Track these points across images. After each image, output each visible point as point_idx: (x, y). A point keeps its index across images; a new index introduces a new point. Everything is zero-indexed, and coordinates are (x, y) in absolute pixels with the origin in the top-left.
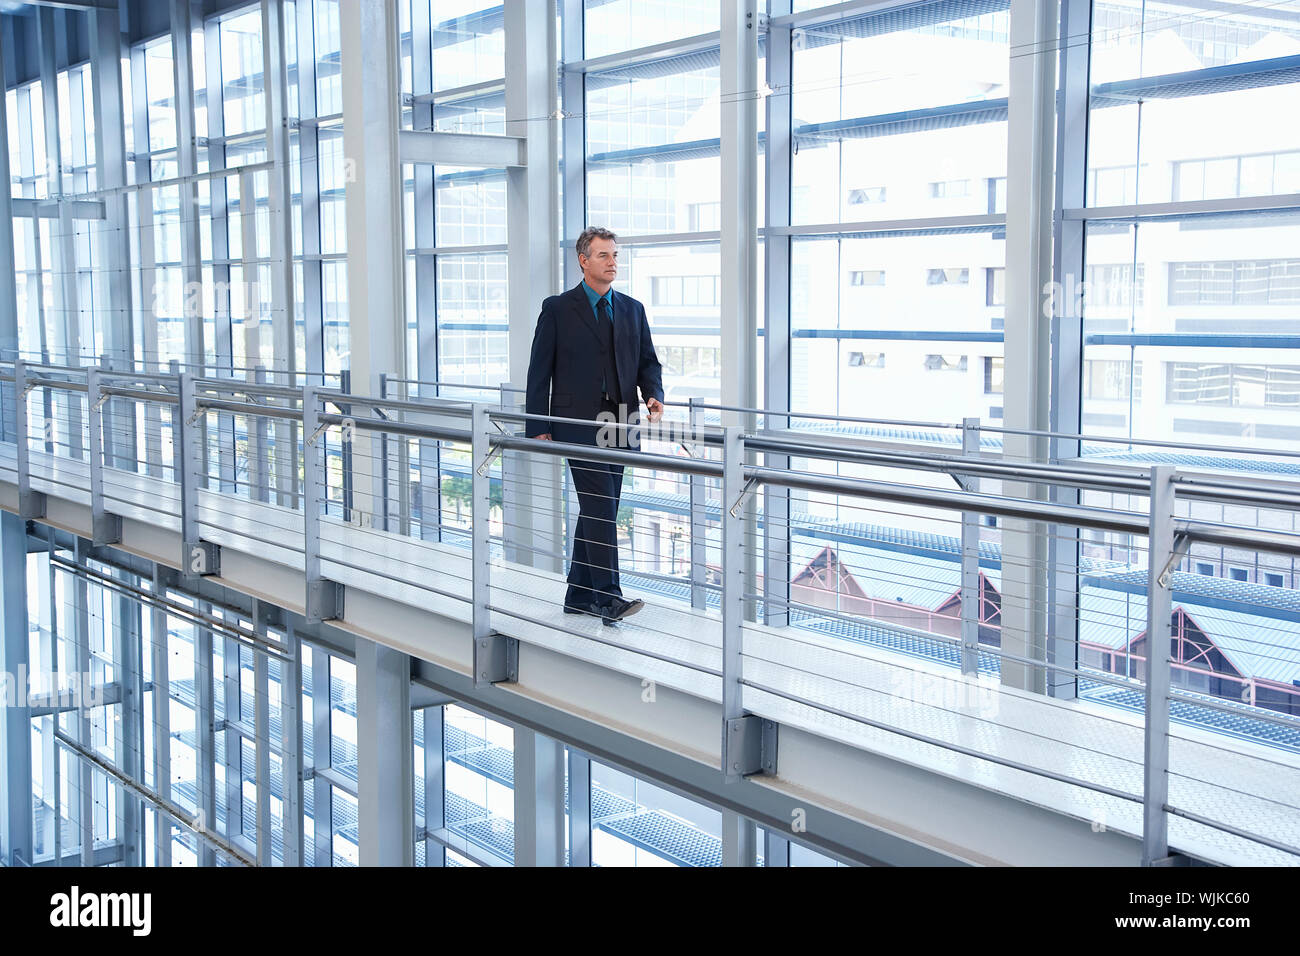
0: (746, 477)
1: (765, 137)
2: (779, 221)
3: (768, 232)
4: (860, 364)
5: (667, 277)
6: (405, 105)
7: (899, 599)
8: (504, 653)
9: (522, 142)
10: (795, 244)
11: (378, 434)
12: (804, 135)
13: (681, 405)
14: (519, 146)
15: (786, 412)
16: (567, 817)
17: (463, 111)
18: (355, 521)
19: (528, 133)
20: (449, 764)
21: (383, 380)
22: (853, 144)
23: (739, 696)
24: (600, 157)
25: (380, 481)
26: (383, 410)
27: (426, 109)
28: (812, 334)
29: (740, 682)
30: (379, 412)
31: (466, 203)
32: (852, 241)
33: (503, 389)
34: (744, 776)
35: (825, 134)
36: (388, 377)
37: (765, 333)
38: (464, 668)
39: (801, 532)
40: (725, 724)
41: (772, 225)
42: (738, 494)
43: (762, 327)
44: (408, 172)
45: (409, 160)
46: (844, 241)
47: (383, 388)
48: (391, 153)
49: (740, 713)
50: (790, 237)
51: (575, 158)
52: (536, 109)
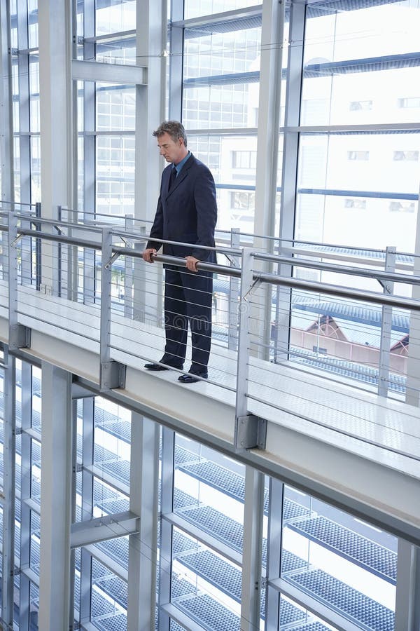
0: (254, 278)
1: (287, 71)
2: (293, 123)
3: (286, 130)
4: (352, 206)
5: (241, 151)
6: (79, 43)
7: (367, 343)
8: (118, 372)
9: (145, 69)
10: (301, 137)
11: (56, 243)
12: (311, 71)
13: (226, 232)
14: (143, 70)
15: (292, 239)
16: (160, 462)
17: (114, 49)
18: (43, 291)
19: (149, 64)
20: (97, 430)
21: (60, 209)
22: (340, 78)
23: (245, 404)
24: (192, 80)
25: (57, 271)
26: (59, 227)
27: (92, 46)
28: (310, 191)
29: (246, 396)
30: (57, 229)
31: (126, 102)
32: (336, 136)
33: (126, 218)
34: (247, 449)
35: (323, 71)
36: (62, 208)
37: (282, 190)
38: (95, 380)
39: (298, 307)
40: (237, 419)
41: (288, 125)
42: (249, 288)
43: (280, 186)
44: (80, 85)
45: (80, 78)
46: (331, 136)
47: (60, 214)
48: (67, 74)
49: (245, 413)
50: (299, 133)
51: (177, 80)
52: (154, 50)
